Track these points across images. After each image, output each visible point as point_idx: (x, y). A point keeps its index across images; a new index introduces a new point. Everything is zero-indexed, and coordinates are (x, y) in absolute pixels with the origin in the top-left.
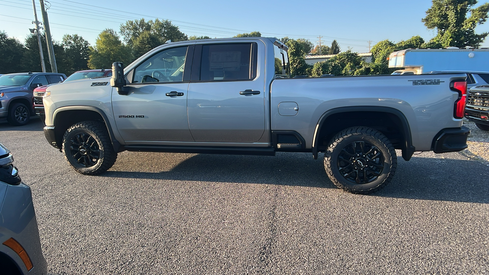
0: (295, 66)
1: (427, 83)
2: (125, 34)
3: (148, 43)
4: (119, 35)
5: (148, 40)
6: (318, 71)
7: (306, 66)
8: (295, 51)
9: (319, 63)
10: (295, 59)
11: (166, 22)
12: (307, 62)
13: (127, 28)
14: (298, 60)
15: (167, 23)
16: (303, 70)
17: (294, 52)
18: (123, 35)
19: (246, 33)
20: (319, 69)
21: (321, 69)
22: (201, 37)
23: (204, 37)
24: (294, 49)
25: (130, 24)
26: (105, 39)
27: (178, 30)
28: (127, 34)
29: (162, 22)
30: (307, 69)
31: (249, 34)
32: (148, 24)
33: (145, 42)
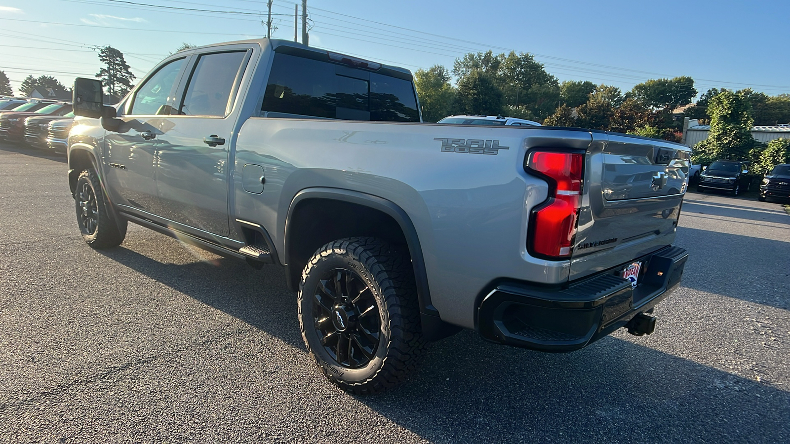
0: (725, 142)
1: (470, 147)
2: (459, 74)
3: (474, 87)
4: (451, 74)
5: (475, 82)
6: (774, 157)
7: (753, 144)
8: (730, 112)
9: (781, 139)
10: (728, 129)
11: (526, 56)
12: (754, 136)
13: (464, 65)
14: (733, 131)
15: (527, 58)
16: (744, 151)
17: (728, 114)
18: (456, 75)
19: (664, 79)
20: (777, 153)
21: (783, 153)
22: (578, 83)
23: (583, 82)
24: (729, 108)
25: (469, 58)
26: (422, 80)
27: (543, 69)
28: (463, 73)
29: (520, 57)
30: (752, 151)
31: (669, 80)
32: (496, 58)
33: (471, 85)
